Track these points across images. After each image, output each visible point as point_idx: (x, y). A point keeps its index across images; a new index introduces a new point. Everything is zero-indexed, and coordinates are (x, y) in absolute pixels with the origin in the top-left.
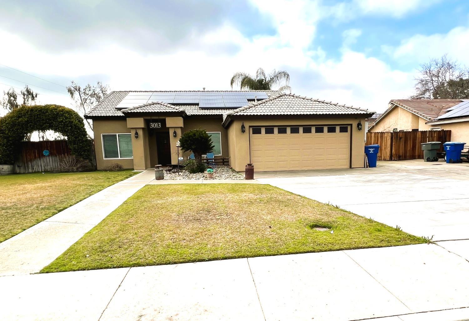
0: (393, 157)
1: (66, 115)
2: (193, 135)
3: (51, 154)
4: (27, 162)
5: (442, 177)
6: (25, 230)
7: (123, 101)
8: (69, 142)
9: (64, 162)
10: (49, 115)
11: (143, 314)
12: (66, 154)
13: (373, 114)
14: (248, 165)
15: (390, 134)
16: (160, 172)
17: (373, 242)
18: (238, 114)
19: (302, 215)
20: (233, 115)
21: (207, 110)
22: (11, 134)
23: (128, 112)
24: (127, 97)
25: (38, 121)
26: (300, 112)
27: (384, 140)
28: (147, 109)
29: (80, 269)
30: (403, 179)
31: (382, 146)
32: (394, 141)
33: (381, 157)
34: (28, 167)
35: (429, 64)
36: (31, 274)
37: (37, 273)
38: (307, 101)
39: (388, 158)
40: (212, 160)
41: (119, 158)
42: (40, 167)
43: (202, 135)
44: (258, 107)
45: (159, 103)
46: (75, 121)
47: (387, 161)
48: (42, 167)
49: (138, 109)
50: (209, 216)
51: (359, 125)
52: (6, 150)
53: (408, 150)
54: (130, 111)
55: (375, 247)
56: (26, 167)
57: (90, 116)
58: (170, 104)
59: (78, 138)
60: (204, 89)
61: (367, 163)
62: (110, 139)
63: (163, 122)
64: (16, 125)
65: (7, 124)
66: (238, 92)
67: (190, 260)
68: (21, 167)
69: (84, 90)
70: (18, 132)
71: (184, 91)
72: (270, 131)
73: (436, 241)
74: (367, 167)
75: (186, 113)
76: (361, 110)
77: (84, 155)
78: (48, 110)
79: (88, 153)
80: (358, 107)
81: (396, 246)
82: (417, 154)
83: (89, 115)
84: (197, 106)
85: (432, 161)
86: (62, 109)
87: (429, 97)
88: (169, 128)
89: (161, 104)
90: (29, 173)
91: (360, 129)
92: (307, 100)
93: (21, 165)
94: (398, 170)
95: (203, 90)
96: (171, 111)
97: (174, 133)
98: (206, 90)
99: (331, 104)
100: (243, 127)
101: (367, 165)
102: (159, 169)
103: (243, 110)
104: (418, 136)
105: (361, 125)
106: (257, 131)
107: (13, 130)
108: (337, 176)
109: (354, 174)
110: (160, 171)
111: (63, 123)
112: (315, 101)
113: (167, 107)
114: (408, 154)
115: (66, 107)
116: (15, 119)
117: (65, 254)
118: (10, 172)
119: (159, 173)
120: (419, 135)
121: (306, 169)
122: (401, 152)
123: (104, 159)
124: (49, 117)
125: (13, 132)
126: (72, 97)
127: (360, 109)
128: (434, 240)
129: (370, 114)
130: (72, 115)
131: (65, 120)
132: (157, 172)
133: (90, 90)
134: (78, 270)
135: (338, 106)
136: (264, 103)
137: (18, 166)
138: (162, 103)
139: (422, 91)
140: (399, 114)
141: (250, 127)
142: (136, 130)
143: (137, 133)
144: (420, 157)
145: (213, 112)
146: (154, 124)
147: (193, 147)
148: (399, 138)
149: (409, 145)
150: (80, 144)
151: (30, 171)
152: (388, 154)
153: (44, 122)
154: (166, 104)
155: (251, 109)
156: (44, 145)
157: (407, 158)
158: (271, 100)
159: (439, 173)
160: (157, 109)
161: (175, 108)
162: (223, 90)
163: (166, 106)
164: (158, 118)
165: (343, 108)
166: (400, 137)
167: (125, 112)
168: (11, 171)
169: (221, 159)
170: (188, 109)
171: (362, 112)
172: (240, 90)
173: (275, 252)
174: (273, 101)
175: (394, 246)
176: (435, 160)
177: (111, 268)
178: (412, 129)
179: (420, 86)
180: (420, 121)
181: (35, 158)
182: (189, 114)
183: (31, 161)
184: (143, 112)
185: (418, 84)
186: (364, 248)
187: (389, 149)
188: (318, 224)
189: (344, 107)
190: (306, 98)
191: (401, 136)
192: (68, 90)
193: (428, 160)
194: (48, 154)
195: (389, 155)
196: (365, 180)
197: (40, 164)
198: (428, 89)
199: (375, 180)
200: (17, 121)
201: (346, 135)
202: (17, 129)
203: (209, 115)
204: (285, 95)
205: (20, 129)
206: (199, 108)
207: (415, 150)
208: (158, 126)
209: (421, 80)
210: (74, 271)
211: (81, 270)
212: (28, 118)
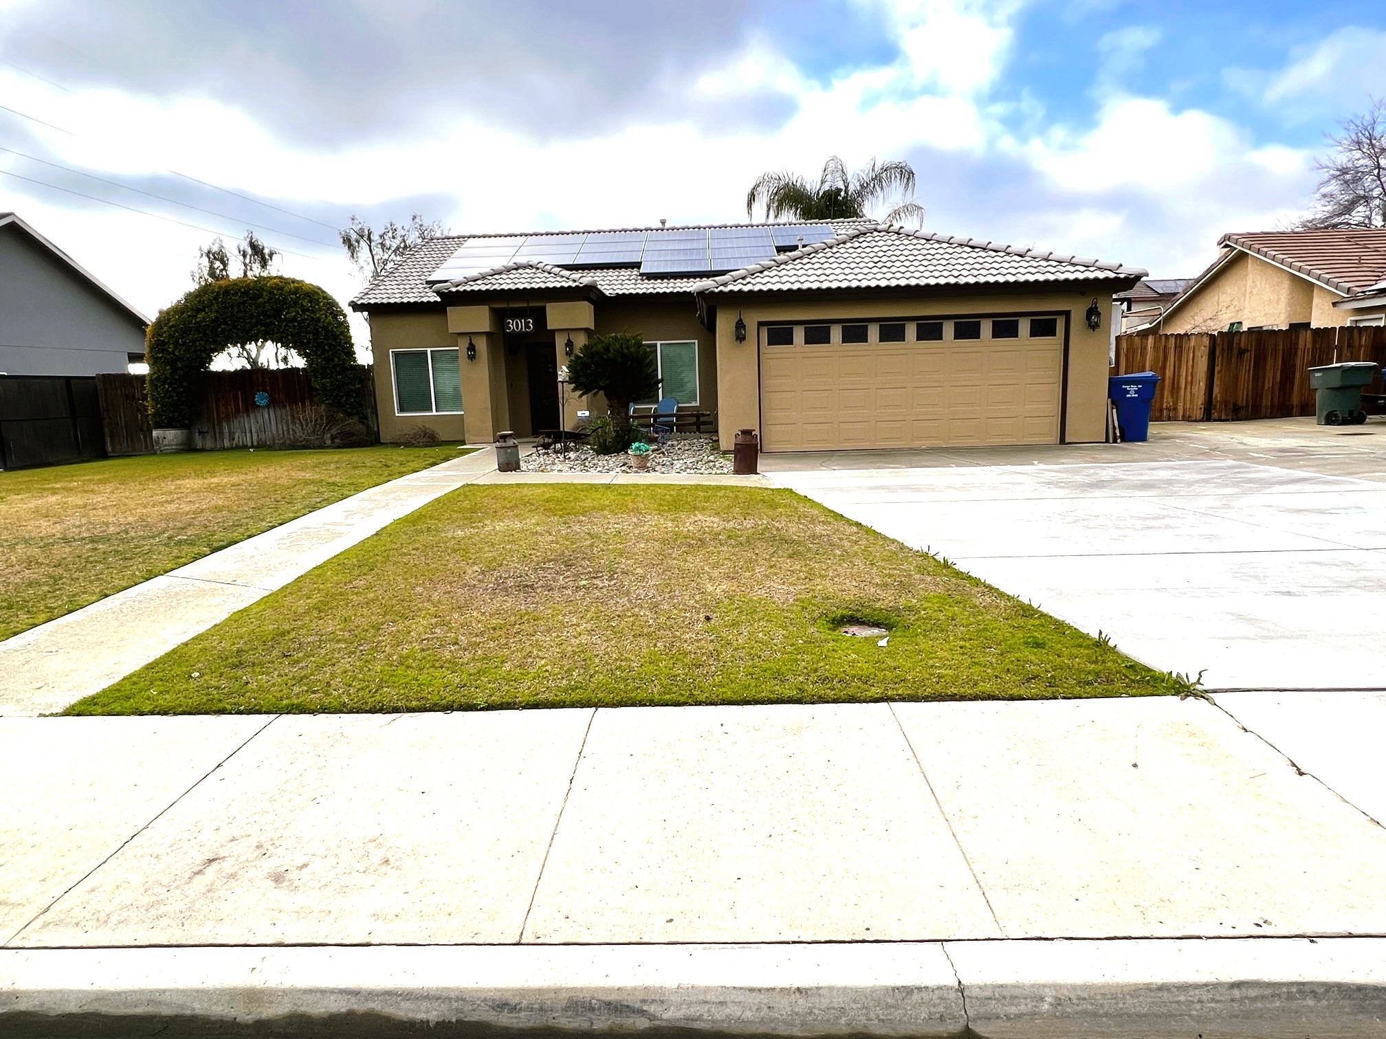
0: (1215, 409)
1: (306, 303)
2: (602, 350)
3: (273, 403)
4: (220, 424)
5: (1350, 474)
6: (106, 596)
7: (450, 262)
8: (312, 371)
9: (298, 421)
10: (265, 302)
11: (220, 856)
12: (307, 403)
13: (1138, 278)
14: (744, 432)
15: (1206, 341)
16: (509, 451)
17: (999, 681)
18: (726, 289)
19: (820, 585)
20: (713, 292)
21: (662, 280)
22: (182, 352)
23: (450, 291)
24: (460, 252)
25: (240, 318)
26: (907, 279)
27: (1188, 357)
28: (500, 281)
29: (157, 710)
30: (1213, 478)
31: (1179, 376)
32: (1219, 360)
33: (1175, 409)
34: (221, 433)
35: (1368, 117)
36: (41, 715)
37: (56, 715)
38: (936, 246)
39: (1199, 414)
40: (670, 419)
41: (434, 413)
42: (248, 435)
43: (625, 351)
44: (790, 266)
45: (531, 266)
46: (326, 317)
47: (1195, 421)
48: (254, 434)
49: (477, 282)
50: (562, 577)
51: (1092, 312)
52: (171, 391)
53: (1266, 387)
54: (454, 290)
55: (999, 699)
56: (218, 436)
57: (362, 304)
58: (559, 266)
59: (333, 360)
60: (663, 222)
61: (1114, 428)
62: (412, 364)
63: (540, 316)
64: (190, 331)
65: (171, 327)
66: (755, 227)
67: (436, 704)
68: (206, 435)
69: (381, 236)
70: (197, 346)
71: (608, 229)
72: (818, 334)
73: (1215, 691)
74: (1115, 441)
75: (600, 291)
76: (1099, 269)
77: (348, 404)
78: (263, 290)
79: (357, 400)
80: (1089, 258)
81: (1069, 698)
82: (1295, 400)
83: (359, 303)
84: (635, 272)
85: (1345, 422)
86: (294, 287)
87: (1367, 221)
88: (553, 332)
89: (538, 269)
90: (224, 449)
91: (1094, 326)
92: (938, 242)
93: (205, 430)
94: (1213, 451)
95: (660, 226)
96: (558, 285)
97: (566, 345)
98: (667, 225)
99: (1008, 254)
100: (740, 325)
101: (1115, 433)
102: (505, 442)
103: (743, 278)
104: (1301, 345)
105: (1099, 314)
106: (780, 335)
107: (184, 343)
108: (1009, 468)
109: (1063, 461)
110: (509, 447)
111: (296, 324)
112: (962, 245)
113: (552, 275)
114: (1266, 401)
115: (307, 281)
116: (189, 316)
117: (150, 667)
118: (180, 447)
119: (506, 453)
120: (1305, 340)
121: (924, 444)
122: (1243, 395)
123: (397, 415)
124: (264, 308)
125: (184, 348)
126: (352, 256)
127: (1097, 264)
128: (1207, 684)
129: (1126, 278)
130: (318, 304)
131: (301, 316)
132: (502, 450)
133: (394, 237)
134: (152, 713)
135: (1029, 259)
136: (809, 255)
137: (200, 433)
138: (539, 266)
139: (1341, 202)
140: (1250, 276)
141: (761, 324)
142: (471, 340)
143: (472, 347)
144: (1306, 410)
145: (678, 284)
146: (517, 322)
147: (601, 384)
148: (1235, 352)
149: (1269, 375)
150: (336, 375)
151: (227, 443)
152: (1200, 399)
153: (254, 320)
154: (548, 268)
155: (766, 273)
156: (255, 377)
157: (1263, 413)
158: (831, 248)
159: (1347, 460)
160: (525, 281)
161: (571, 277)
162: (715, 225)
163: (550, 273)
164: (526, 305)
165: (1044, 263)
166: (1240, 349)
167: (443, 292)
168: (181, 445)
169: (692, 415)
170: (611, 279)
171: (1101, 275)
172: (763, 221)
173: (683, 695)
174: (835, 250)
175: (1064, 698)
176: (1355, 418)
177: (231, 714)
178: (1291, 325)
179: (1334, 187)
180: (1316, 300)
181: (238, 411)
182: (611, 291)
183: (228, 418)
184: (487, 290)
185: (1329, 181)
186: (962, 698)
187: (1202, 384)
188: (859, 615)
189: (1047, 260)
190: (934, 238)
191: (1242, 346)
192: (344, 240)
193: (1331, 420)
194: (263, 403)
195: (1200, 402)
196: (1087, 480)
197: (251, 426)
198: (1364, 197)
199: (1122, 480)
200: (193, 322)
201: (1051, 345)
202: (194, 341)
203: (665, 293)
204: (875, 230)
205: (202, 339)
206: (641, 275)
207: (1292, 388)
208: (527, 326)
209: (1340, 170)
210: (139, 715)
211: (159, 714)
212: (217, 312)
